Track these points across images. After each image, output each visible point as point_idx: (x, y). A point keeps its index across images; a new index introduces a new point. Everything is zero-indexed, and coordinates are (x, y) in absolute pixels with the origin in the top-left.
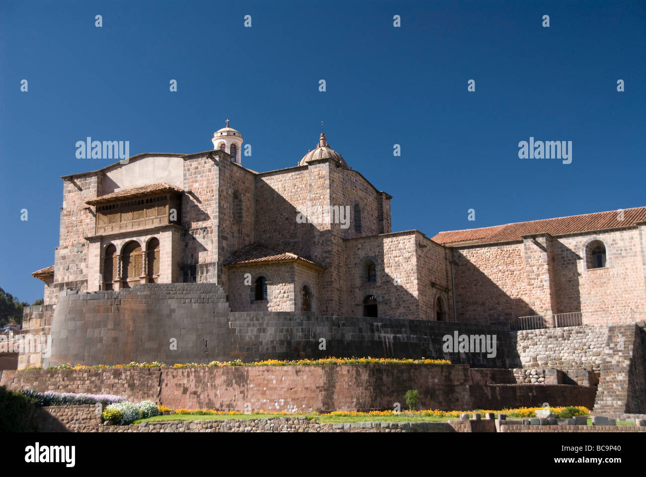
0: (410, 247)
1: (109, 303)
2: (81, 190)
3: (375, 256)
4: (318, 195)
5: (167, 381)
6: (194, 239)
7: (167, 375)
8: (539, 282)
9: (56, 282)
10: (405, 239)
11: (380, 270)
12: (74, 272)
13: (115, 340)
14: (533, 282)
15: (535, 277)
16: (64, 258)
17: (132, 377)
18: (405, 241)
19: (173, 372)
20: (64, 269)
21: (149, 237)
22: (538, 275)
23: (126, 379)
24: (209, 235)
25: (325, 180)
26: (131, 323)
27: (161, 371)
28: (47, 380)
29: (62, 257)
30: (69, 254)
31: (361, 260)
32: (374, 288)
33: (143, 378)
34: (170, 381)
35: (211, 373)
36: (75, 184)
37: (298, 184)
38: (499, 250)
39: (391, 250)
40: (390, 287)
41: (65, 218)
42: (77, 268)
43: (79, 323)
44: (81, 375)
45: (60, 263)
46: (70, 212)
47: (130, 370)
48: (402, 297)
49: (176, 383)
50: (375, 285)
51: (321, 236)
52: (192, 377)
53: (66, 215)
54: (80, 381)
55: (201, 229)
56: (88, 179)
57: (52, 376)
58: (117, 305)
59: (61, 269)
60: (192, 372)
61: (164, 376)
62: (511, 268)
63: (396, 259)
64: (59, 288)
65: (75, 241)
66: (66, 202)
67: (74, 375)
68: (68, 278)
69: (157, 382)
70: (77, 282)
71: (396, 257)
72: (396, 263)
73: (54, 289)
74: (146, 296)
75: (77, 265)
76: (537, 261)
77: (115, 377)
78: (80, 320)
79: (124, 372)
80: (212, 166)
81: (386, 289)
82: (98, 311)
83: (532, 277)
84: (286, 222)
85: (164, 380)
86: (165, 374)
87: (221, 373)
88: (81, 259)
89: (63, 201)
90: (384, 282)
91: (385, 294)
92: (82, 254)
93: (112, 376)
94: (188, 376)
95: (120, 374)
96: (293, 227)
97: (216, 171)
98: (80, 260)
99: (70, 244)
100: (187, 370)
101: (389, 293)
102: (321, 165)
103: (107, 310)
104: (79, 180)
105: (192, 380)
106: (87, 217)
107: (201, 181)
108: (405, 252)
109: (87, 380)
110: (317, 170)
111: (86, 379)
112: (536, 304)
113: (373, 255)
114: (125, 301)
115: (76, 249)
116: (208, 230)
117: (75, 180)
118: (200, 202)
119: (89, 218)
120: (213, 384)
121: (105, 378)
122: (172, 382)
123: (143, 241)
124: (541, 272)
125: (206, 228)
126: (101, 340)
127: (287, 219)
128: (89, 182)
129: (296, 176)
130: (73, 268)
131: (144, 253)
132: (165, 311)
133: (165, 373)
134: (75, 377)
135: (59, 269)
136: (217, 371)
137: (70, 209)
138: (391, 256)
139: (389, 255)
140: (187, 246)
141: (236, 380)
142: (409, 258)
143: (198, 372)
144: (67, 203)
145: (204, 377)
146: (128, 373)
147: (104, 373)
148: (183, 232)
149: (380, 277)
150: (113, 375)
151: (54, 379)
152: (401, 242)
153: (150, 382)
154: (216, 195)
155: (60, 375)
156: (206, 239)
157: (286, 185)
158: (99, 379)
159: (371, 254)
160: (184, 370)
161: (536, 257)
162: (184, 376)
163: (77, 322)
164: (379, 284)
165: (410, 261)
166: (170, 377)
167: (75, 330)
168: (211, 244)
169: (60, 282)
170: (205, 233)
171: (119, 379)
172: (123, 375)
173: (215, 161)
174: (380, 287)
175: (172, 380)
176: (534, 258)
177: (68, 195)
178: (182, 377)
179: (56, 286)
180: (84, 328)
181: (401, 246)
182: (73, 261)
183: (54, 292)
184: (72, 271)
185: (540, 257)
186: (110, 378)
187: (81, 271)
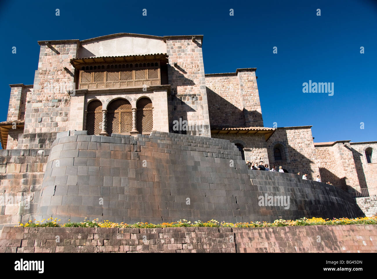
0: (308, 137)
1: (127, 149)
2: (58, 53)
3: (284, 142)
4: (248, 93)
5: (244, 244)
6: (183, 103)
7: (242, 237)
8: (350, 169)
9: (25, 133)
10: (304, 132)
11: (289, 152)
12: (47, 124)
13: (140, 191)
14: (346, 168)
15: (347, 165)
16: (37, 110)
17: (199, 239)
18: (304, 133)
19: (248, 234)
20: (36, 121)
21: (140, 96)
22: (349, 165)
23: (192, 243)
24: (199, 101)
25: (254, 83)
26: (155, 173)
27: (234, 232)
28: (78, 244)
29: (35, 109)
30: (43, 107)
31: (273, 144)
32: (285, 164)
33: (214, 241)
34: (248, 245)
35: (294, 234)
36: (53, 49)
37: (226, 85)
38: (316, 150)
39: (295, 138)
40: (298, 164)
41: (40, 76)
42: (52, 121)
43: (92, 169)
44: (128, 237)
45: (32, 115)
46: (46, 71)
47: (194, 231)
48: (308, 172)
49: (256, 247)
50: (286, 162)
51: (254, 122)
52: (273, 239)
53: (42, 74)
54: (127, 246)
55: (190, 95)
56: (67, 45)
57: (85, 238)
58: (136, 151)
59: (33, 120)
60: (270, 232)
61: (238, 238)
62: (325, 160)
63: (300, 145)
64: (29, 138)
65: (50, 96)
66: (41, 63)
67: (119, 237)
68: (41, 129)
69: (233, 247)
70: (51, 133)
71: (299, 143)
72: (300, 147)
73: (24, 139)
74: (167, 146)
75: (51, 118)
76: (347, 157)
77: (176, 241)
78: (94, 165)
79: (187, 234)
80: (196, 47)
81: (295, 165)
82: (115, 156)
83: (346, 166)
84: (218, 111)
85: (240, 243)
86: (239, 236)
87: (305, 234)
88: (57, 114)
89: (38, 62)
90: (292, 160)
91: (295, 169)
92: (58, 109)
93: (173, 239)
94: (268, 238)
95: (183, 236)
96: (224, 115)
97: (199, 51)
98: (55, 114)
99: (44, 99)
100: (263, 230)
101: (297, 168)
102: (249, 73)
103: (126, 156)
104: (57, 46)
105: (275, 243)
106: (65, 76)
107: (184, 58)
108: (305, 141)
109: (139, 244)
110: (246, 75)
111: (137, 242)
112: (350, 181)
113: (282, 141)
114: (145, 148)
115: (51, 104)
116: (197, 97)
117: (53, 46)
118: (186, 73)
119: (66, 77)
120: (302, 247)
121: (163, 241)
122: (250, 246)
123: (133, 99)
124: (350, 163)
125: (195, 95)
126: (122, 190)
127: (219, 109)
128: (68, 49)
129: (224, 80)
130: (47, 120)
131: (134, 110)
132: (191, 163)
133: (239, 234)
134: (120, 240)
135: (31, 120)
136: (300, 232)
137: (45, 69)
138: (296, 142)
139: (294, 142)
140: (175, 109)
141: (324, 242)
142: (309, 144)
143: (277, 232)
144: (43, 64)
145: (288, 240)
146: (193, 235)
147: (161, 235)
148: (171, 97)
149: (289, 156)
150: (173, 237)
151: (88, 243)
152: (301, 133)
153: (224, 247)
154: (202, 70)
155: (96, 237)
156: (195, 105)
157: (216, 85)
158: (155, 244)
159: (280, 140)
160: (260, 231)
161: (347, 154)
162: (262, 238)
163: (90, 167)
164: (289, 161)
165: (310, 147)
166: (246, 240)
167: (88, 177)
168: (201, 109)
169: (30, 133)
170: (194, 99)
171: (182, 244)
172: (187, 237)
173: (198, 44)
174: (290, 163)
175: (250, 244)
176: (345, 154)
177: (44, 57)
178: (260, 240)
179: (26, 136)
180: (100, 174)
181: (302, 136)
182: (48, 114)
183: (24, 142)
184: (45, 123)
185: (349, 154)
186: (170, 242)
187: (57, 125)
